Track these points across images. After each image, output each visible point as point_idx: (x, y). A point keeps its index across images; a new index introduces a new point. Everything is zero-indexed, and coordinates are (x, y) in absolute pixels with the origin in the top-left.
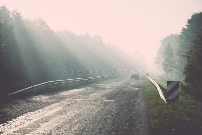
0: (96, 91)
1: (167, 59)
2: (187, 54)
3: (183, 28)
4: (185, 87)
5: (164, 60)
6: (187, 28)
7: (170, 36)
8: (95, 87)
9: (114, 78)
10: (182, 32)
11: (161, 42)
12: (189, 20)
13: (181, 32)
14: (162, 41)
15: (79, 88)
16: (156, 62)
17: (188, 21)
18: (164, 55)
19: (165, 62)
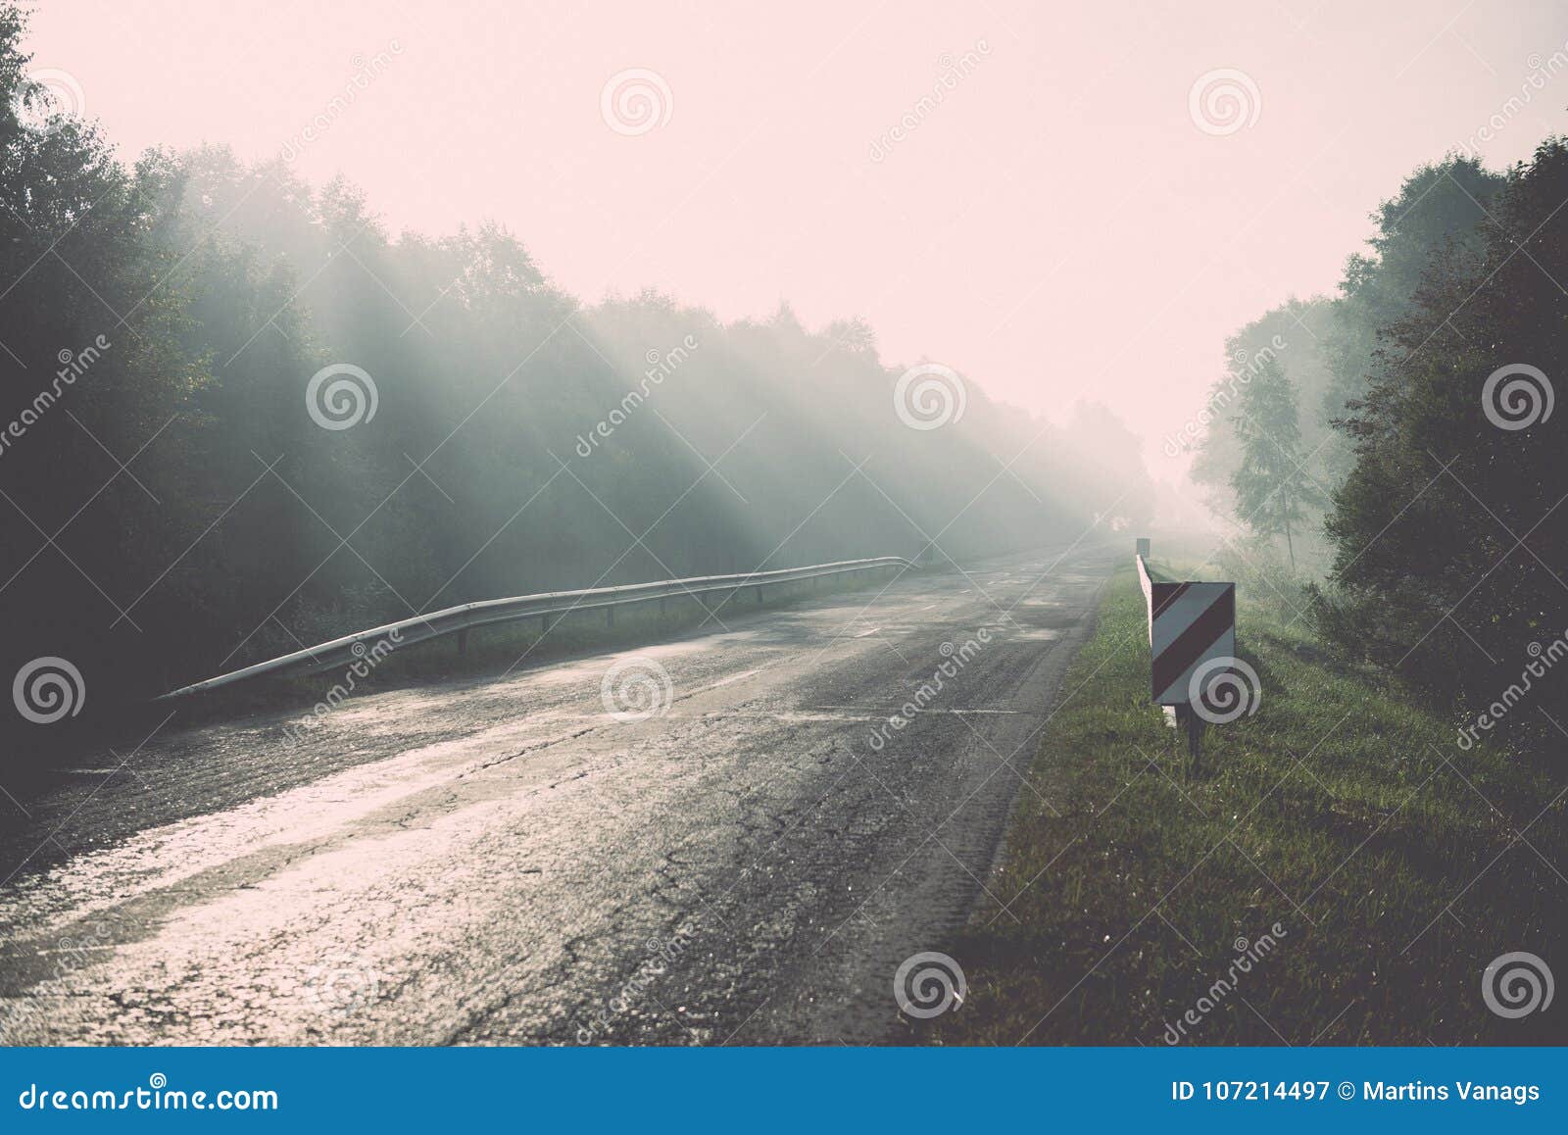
0: (770, 656)
1: (1261, 451)
2: (1361, 414)
3: (1355, 259)
4: (1337, 614)
5: (1244, 454)
6: (1379, 258)
7: (1287, 310)
8: (787, 631)
9: (944, 569)
10: (1348, 286)
11: (1229, 346)
12: (1389, 209)
13: (1342, 285)
14: (1235, 340)
15: (682, 640)
16: (1202, 472)
17: (1382, 217)
18: (1244, 426)
19: (1246, 467)
